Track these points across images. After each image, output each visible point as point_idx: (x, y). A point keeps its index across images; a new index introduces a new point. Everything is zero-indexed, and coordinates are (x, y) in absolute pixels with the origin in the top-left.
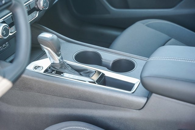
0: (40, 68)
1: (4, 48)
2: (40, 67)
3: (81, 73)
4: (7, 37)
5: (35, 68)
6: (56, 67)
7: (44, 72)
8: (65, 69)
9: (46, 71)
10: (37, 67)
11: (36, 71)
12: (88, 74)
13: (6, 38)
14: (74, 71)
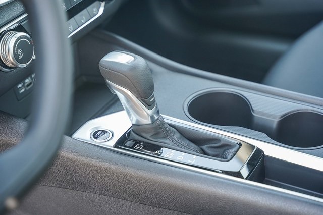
0: (106, 135)
1: (28, 86)
2: (107, 132)
3: (204, 147)
4: (28, 63)
5: (94, 136)
6: (144, 135)
7: (115, 146)
8: (165, 137)
9: (121, 143)
10: (100, 133)
11: (97, 142)
12: (222, 150)
13: (24, 66)
14: (187, 142)
